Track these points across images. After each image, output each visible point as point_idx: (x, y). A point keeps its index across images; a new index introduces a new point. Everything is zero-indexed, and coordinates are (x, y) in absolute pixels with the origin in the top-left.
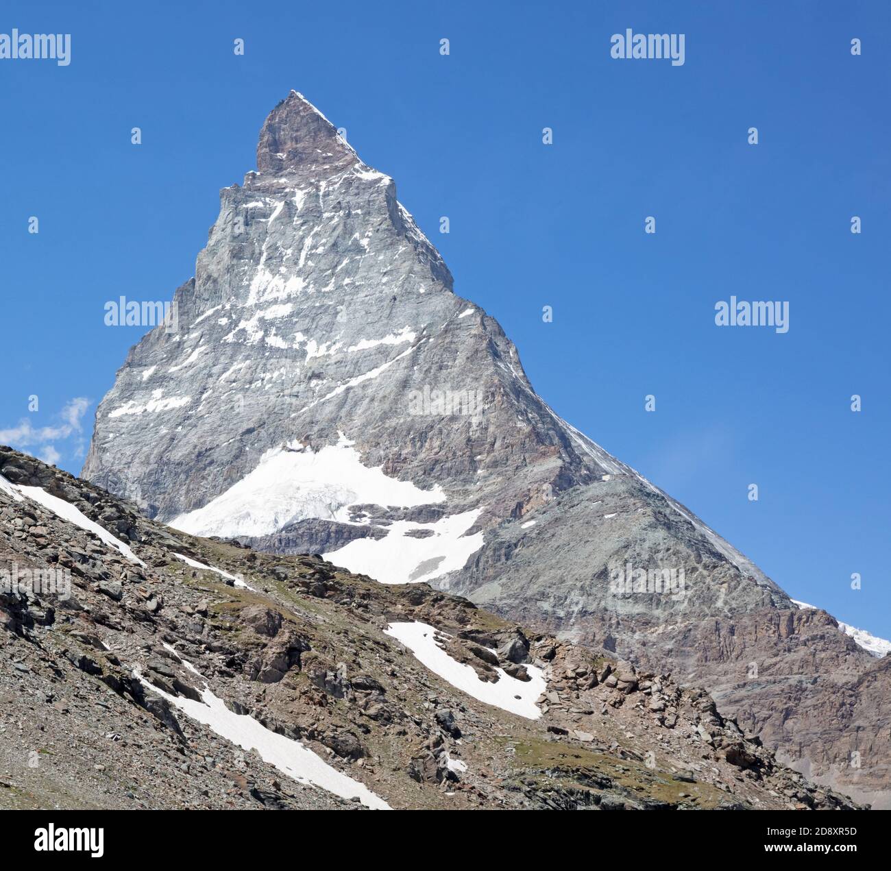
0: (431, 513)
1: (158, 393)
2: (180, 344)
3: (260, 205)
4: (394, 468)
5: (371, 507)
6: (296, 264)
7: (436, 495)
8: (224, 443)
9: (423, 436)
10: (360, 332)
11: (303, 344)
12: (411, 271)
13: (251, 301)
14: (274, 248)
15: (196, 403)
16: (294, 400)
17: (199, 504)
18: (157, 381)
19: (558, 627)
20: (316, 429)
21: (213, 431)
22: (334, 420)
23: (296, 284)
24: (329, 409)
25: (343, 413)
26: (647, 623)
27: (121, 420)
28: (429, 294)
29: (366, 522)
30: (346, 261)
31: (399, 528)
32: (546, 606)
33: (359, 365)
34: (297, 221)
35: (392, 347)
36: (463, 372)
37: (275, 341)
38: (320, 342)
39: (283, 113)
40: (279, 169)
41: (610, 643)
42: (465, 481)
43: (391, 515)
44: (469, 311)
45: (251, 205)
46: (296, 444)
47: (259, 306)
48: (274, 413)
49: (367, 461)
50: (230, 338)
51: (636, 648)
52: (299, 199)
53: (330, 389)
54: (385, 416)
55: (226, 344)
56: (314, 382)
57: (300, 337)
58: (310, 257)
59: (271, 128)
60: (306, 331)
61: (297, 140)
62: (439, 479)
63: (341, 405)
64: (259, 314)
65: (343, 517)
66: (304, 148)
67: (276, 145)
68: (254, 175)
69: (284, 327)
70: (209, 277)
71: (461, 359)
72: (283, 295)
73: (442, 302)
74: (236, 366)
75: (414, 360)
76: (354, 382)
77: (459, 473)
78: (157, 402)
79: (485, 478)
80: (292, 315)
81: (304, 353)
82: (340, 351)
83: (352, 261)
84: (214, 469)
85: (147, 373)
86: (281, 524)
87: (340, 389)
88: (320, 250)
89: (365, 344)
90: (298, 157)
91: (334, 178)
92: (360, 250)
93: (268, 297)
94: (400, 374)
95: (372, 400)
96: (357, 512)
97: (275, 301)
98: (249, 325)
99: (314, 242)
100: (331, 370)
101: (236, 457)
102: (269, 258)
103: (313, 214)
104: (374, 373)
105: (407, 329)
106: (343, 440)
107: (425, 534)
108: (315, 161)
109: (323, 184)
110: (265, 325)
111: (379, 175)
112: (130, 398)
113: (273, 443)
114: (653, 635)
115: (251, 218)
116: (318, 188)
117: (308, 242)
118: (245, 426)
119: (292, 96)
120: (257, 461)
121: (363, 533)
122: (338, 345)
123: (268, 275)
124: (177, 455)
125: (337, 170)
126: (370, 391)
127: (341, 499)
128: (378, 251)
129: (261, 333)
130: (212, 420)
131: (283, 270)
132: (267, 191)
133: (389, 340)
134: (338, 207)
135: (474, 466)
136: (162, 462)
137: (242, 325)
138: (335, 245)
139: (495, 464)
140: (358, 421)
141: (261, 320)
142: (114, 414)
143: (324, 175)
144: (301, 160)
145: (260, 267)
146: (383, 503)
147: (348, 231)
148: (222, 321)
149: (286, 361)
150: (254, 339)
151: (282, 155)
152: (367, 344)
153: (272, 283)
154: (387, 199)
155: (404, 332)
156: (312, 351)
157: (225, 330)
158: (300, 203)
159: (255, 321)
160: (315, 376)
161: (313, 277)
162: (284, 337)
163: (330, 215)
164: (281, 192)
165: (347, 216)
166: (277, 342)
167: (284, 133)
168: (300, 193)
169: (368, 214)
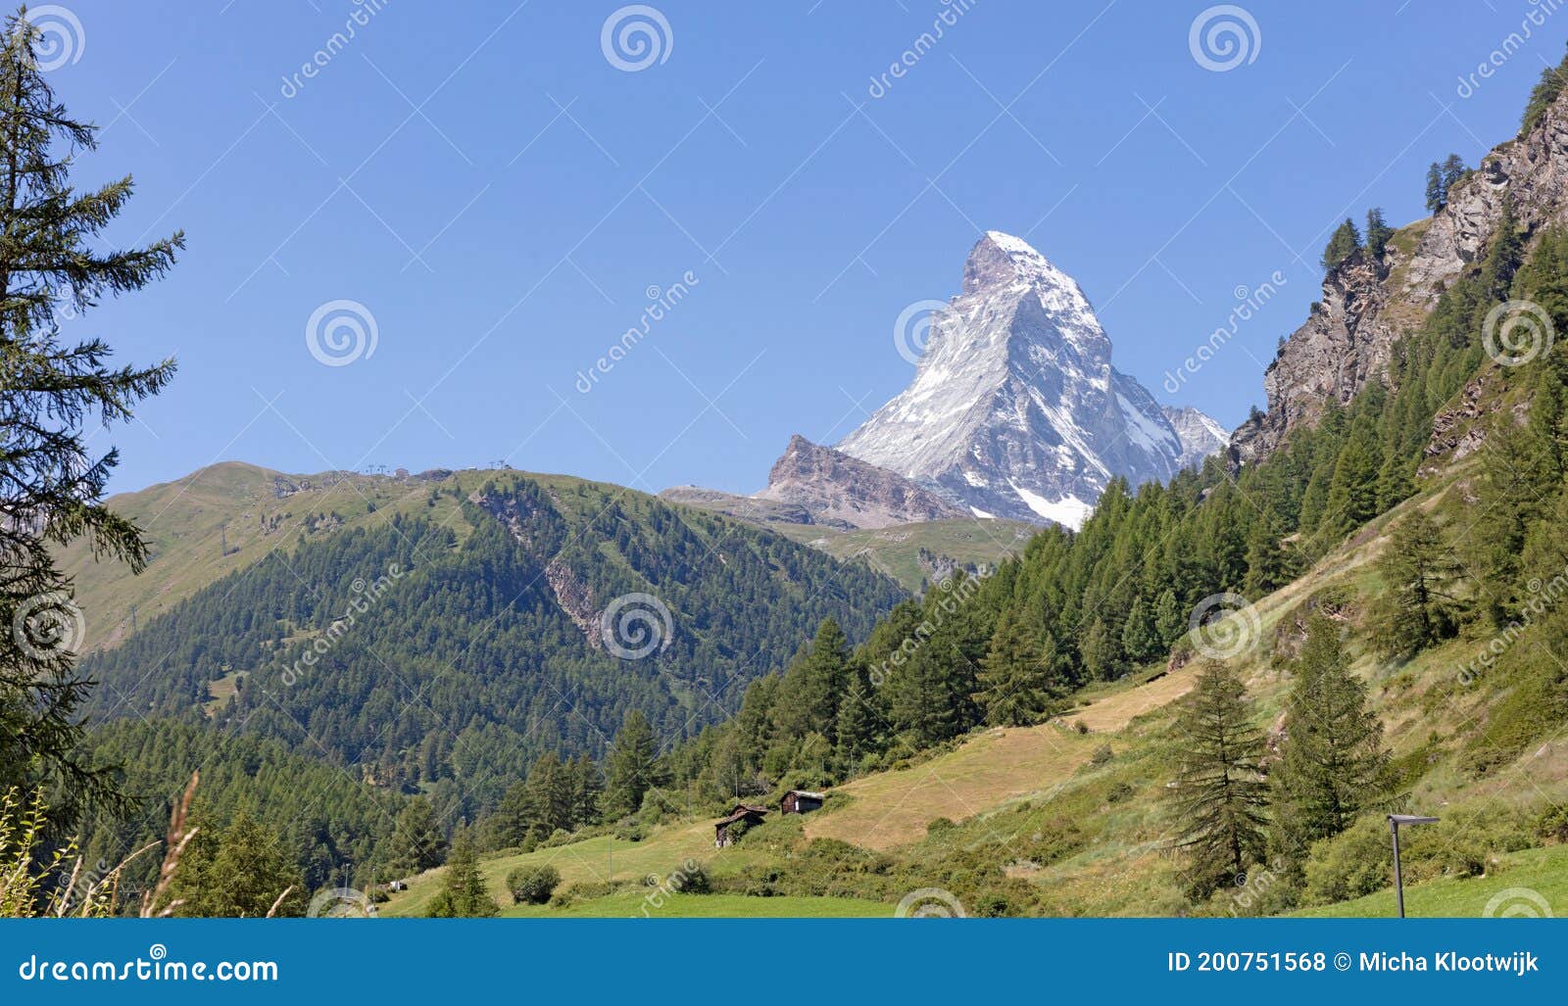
6: (951, 361)
10: (956, 404)
11: (925, 416)
13: (915, 391)
14: (945, 351)
16: (900, 455)
23: (946, 374)
28: (999, 370)
30: (976, 354)
33: (942, 426)
34: (967, 328)
35: (963, 411)
38: (933, 414)
39: (979, 250)
40: (972, 290)
47: (916, 395)
50: (890, 420)
52: (974, 312)
57: (926, 412)
58: (960, 354)
60: (932, 408)
61: (987, 268)
63: (918, 455)
64: (913, 400)
66: (990, 273)
67: (973, 274)
68: (955, 299)
69: (918, 408)
72: (933, 385)
73: (1000, 376)
76: (935, 437)
80: (930, 398)
81: (922, 423)
82: (939, 418)
83: (979, 353)
88: (967, 348)
90: (986, 281)
92: (987, 344)
93: (924, 388)
100: (928, 432)
102: (939, 359)
103: (977, 320)
104: (944, 431)
105: (975, 397)
109: (991, 298)
110: (913, 407)
116: (986, 302)
117: (964, 343)
119: (987, 236)
122: (940, 414)
123: (932, 372)
128: (995, 344)
129: (907, 413)
131: (942, 366)
132: (960, 309)
133: (963, 407)
134: (991, 314)
137: (901, 409)
138: (975, 343)
141: (912, 404)
143: (992, 293)
145: (932, 365)
147: (988, 330)
148: (892, 408)
149: (910, 430)
150: (901, 418)
151: (977, 281)
152: (954, 411)
153: (932, 377)
154: (1021, 304)
155: (975, 400)
156: (927, 421)
157: (890, 414)
158: (973, 315)
159: (909, 406)
160: (918, 437)
161: (954, 369)
162: (918, 414)
163: (985, 321)
164: (968, 308)
165: (992, 321)
166: (912, 418)
167: (980, 265)
168: (977, 307)
169: (1005, 317)
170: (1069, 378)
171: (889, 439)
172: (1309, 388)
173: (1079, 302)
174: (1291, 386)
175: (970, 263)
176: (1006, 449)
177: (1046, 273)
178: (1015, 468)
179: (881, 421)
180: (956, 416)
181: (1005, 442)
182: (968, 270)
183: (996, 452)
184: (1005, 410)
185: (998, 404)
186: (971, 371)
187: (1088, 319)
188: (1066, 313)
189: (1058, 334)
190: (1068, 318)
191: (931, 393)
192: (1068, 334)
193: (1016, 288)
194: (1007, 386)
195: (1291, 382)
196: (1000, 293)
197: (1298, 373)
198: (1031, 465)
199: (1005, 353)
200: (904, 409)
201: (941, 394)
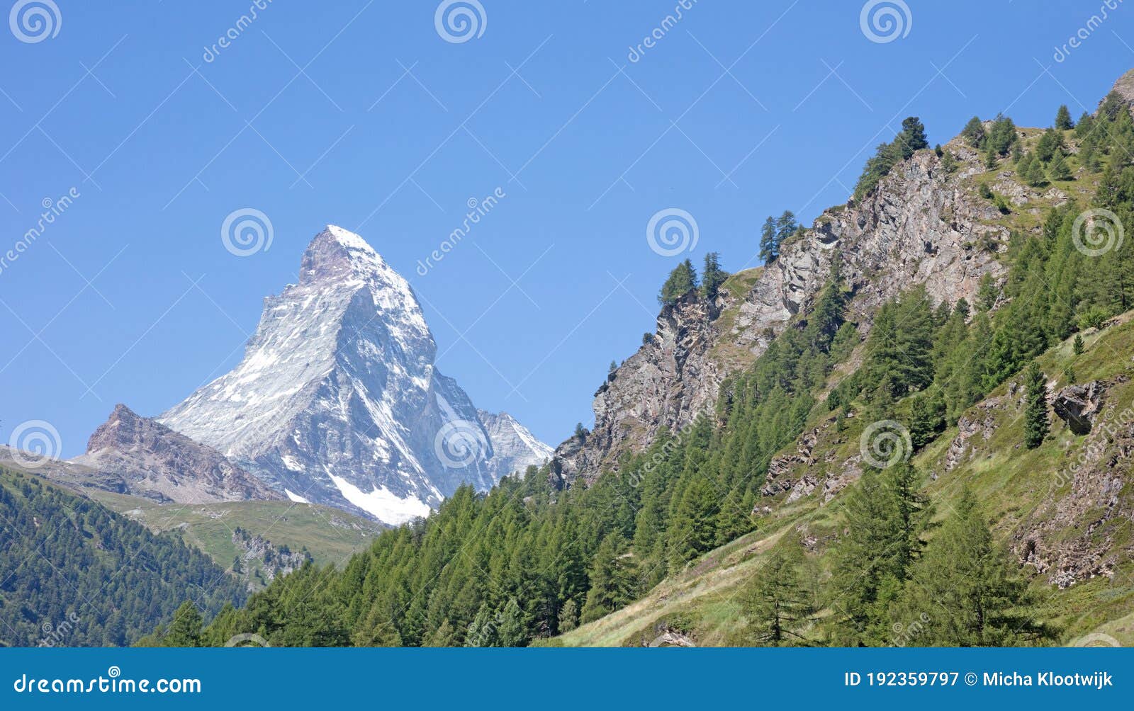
3: (284, 308)
6: (280, 346)
10: (280, 389)
11: (249, 398)
12: (328, 347)
13: (242, 372)
14: (275, 337)
16: (220, 433)
23: (271, 360)
28: (327, 360)
33: (266, 409)
34: (298, 316)
35: (287, 396)
38: (258, 396)
39: (318, 242)
40: (309, 281)
45: (280, 308)
47: (243, 376)
50: (214, 398)
52: (307, 302)
53: (242, 425)
55: (210, 401)
56: (237, 421)
57: (251, 393)
58: (290, 341)
60: (257, 390)
61: (324, 261)
63: (238, 435)
64: (240, 381)
66: (327, 266)
67: (310, 265)
68: (290, 287)
69: (243, 389)
72: (260, 368)
80: (255, 380)
81: (245, 404)
82: (263, 401)
83: (309, 342)
87: (246, 424)
90: (322, 273)
92: (318, 334)
93: (250, 370)
100: (251, 413)
102: (269, 344)
103: (311, 309)
104: (267, 414)
108: (330, 275)
109: (326, 291)
110: (238, 388)
115: (275, 317)
116: (320, 293)
117: (295, 330)
119: (327, 230)
122: (265, 397)
123: (261, 355)
126: (257, 425)
128: (325, 335)
129: (232, 393)
131: (271, 350)
132: (294, 297)
133: (288, 392)
137: (226, 389)
138: (305, 331)
141: (239, 386)
143: (329, 285)
144: (323, 274)
145: (262, 349)
147: (319, 320)
148: (217, 387)
149: (232, 410)
150: (226, 396)
151: (313, 272)
152: (278, 395)
153: (259, 360)
154: (354, 298)
155: (300, 386)
156: (251, 402)
157: (215, 392)
158: (306, 304)
159: (234, 386)
160: (240, 417)
161: (283, 354)
162: (242, 394)
163: (317, 311)
164: (302, 297)
165: (324, 312)
166: (236, 398)
167: (318, 256)
168: (311, 298)
169: (337, 309)
170: (393, 375)
171: (211, 416)
172: (635, 413)
173: (410, 303)
174: (619, 410)
175: (309, 254)
176: (325, 436)
177: (380, 271)
178: (332, 456)
179: (205, 399)
180: (280, 400)
181: (325, 430)
182: (305, 260)
183: (315, 438)
184: (328, 399)
185: (323, 392)
186: (299, 359)
187: (417, 320)
188: (396, 312)
189: (386, 331)
190: (398, 317)
191: (258, 375)
192: (396, 332)
193: (350, 283)
194: (333, 376)
195: (619, 405)
196: (335, 286)
197: (627, 397)
198: (348, 455)
199: (334, 344)
200: (229, 389)
201: (266, 378)
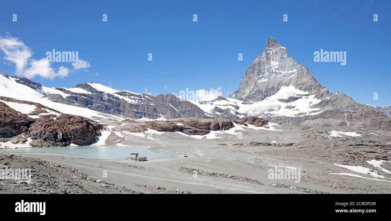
0: (307, 95)
1: (263, 79)
2: (264, 72)
3: (269, 52)
4: (300, 89)
5: (299, 95)
6: (276, 60)
7: (307, 93)
8: (276, 86)
9: (303, 85)
10: (289, 70)
11: (281, 72)
12: (293, 61)
13: (272, 66)
14: (272, 58)
15: (269, 80)
16: (283, 80)
17: (274, 94)
18: (263, 77)
19: (343, 113)
20: (287, 84)
21: (273, 84)
22: (289, 82)
23: (277, 63)
24: (288, 81)
25: (290, 81)
26: (355, 113)
27: (259, 83)
28: (297, 65)
29: (299, 96)
30: (283, 60)
31: (304, 97)
32: (341, 111)
33: (290, 74)
35: (294, 72)
36: (306, 76)
37: (277, 71)
38: (283, 71)
39: (270, 39)
40: (270, 47)
41: (351, 115)
42: (311, 91)
43: (302, 95)
44: (304, 67)
45: (267, 52)
46: (285, 86)
48: (281, 82)
49: (296, 88)
50: (271, 71)
51: (355, 116)
52: (274, 51)
53: (287, 78)
54: (297, 82)
55: (271, 72)
56: (285, 77)
57: (280, 71)
58: (278, 59)
59: (268, 41)
60: (281, 70)
61: (272, 43)
62: (307, 90)
64: (274, 67)
65: (296, 96)
67: (269, 43)
70: (263, 62)
71: (305, 74)
72: (276, 65)
73: (299, 66)
74: (273, 75)
75: (298, 74)
76: (290, 77)
77: (310, 90)
78: (263, 80)
79: (313, 90)
80: (278, 68)
81: (282, 73)
82: (287, 73)
83: (284, 60)
84: (275, 89)
85: (261, 76)
86: (288, 97)
87: (289, 78)
88: (279, 58)
89: (290, 72)
90: (272, 45)
91: (278, 48)
92: (285, 58)
93: (274, 65)
94: (297, 76)
95: (294, 80)
96: (297, 95)
97: (275, 66)
98: (273, 69)
99: (278, 57)
100: (286, 75)
101: (278, 88)
102: (272, 60)
103: (277, 53)
104: (293, 76)
105: (295, 69)
106: (291, 85)
107: (307, 98)
108: (275, 46)
109: (277, 49)
110: (275, 69)
111: (284, 48)
112: (259, 80)
113: (282, 86)
114: (356, 114)
115: (268, 54)
117: (277, 57)
118: (278, 83)
119: (270, 37)
120: (280, 88)
121: (299, 98)
122: (286, 72)
123: (273, 62)
124: (269, 87)
125: (278, 47)
126: (293, 78)
127: (295, 93)
128: (287, 58)
129: (275, 70)
130: (272, 83)
132: (269, 50)
133: (293, 71)
134: (280, 52)
135: (311, 89)
136: (267, 89)
137: (272, 69)
139: (314, 88)
140: (293, 82)
141: (274, 68)
142: (258, 82)
143: (276, 47)
146: (301, 94)
147: (282, 56)
164: (271, 50)
169: (284, 53)
201: (282, 68)
